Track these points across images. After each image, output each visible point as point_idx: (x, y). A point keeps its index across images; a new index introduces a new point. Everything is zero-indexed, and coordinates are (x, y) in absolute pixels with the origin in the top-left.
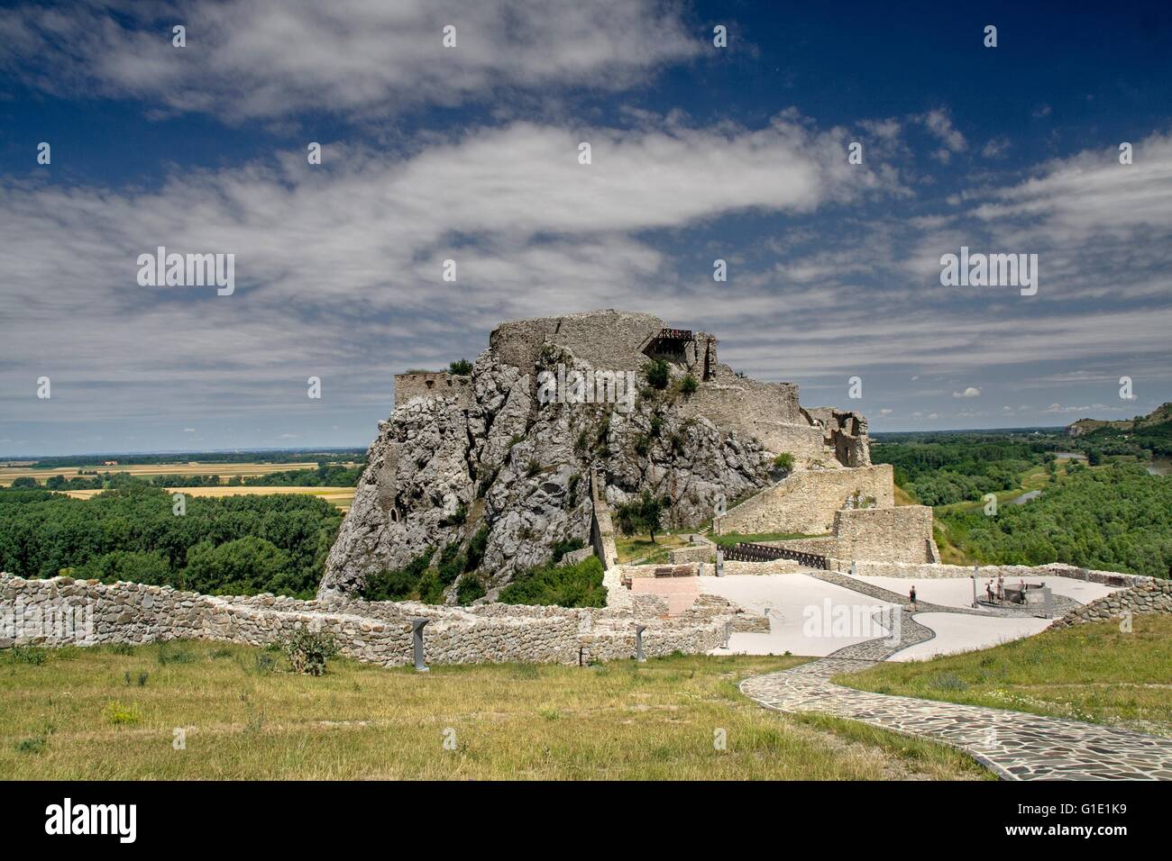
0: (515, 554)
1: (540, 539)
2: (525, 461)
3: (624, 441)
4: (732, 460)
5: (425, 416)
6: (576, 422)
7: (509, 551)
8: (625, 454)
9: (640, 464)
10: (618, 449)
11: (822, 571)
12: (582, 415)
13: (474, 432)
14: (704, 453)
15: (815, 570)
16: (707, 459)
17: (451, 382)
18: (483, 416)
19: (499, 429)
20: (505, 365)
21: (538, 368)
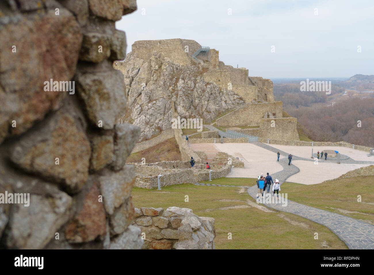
0: (143, 131)
1: (152, 125)
2: (147, 97)
3: (184, 90)
4: (223, 98)
6: (166, 82)
8: (184, 95)
10: (182, 93)
13: (126, 83)
14: (213, 95)
16: (214, 98)
17: (116, 64)
18: (129, 77)
19: (136, 83)
20: (138, 59)
21: (151, 60)
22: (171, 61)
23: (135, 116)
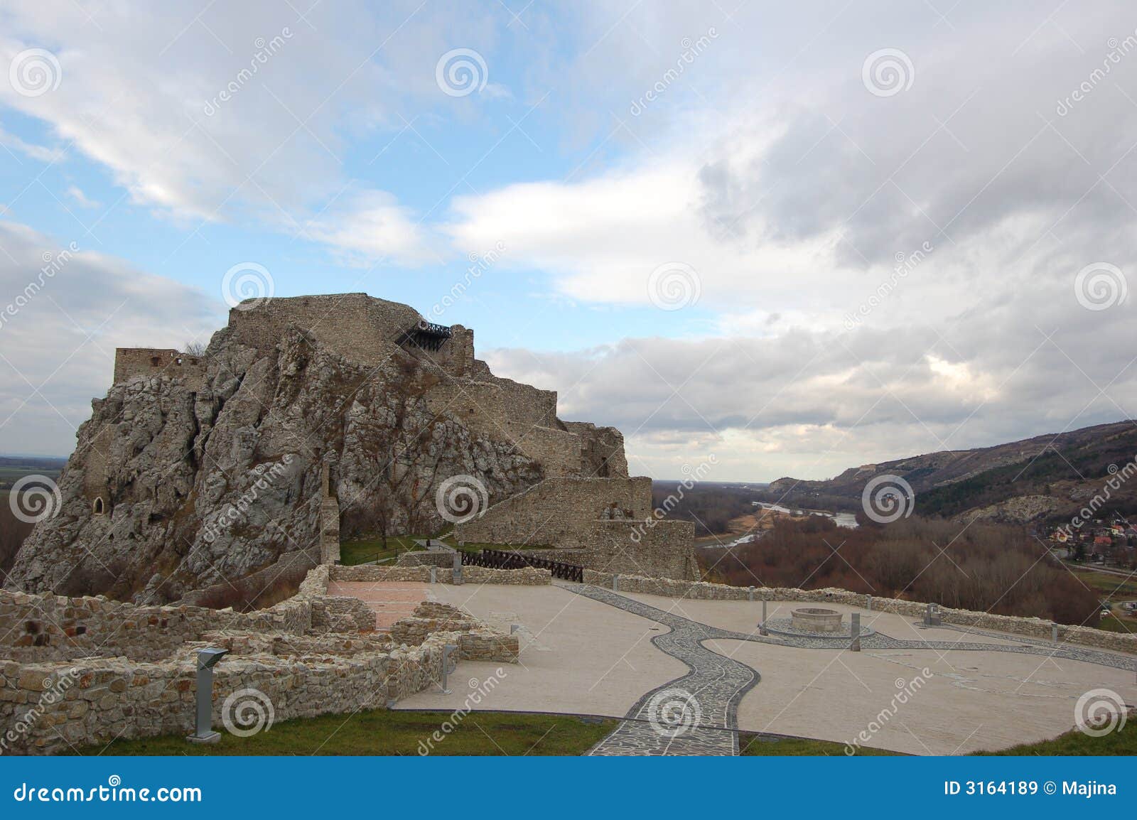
0: (225, 553)
1: (256, 537)
2: (249, 447)
3: (363, 432)
4: (482, 463)
5: (146, 396)
6: (312, 408)
7: (218, 549)
8: (363, 447)
9: (379, 459)
10: (356, 440)
11: (578, 585)
12: (320, 402)
13: (200, 416)
14: (452, 452)
15: (570, 584)
16: (454, 459)
17: (180, 361)
18: (211, 399)
19: (228, 415)
20: (242, 346)
21: (278, 351)
22: (334, 353)
23: (205, 507)
